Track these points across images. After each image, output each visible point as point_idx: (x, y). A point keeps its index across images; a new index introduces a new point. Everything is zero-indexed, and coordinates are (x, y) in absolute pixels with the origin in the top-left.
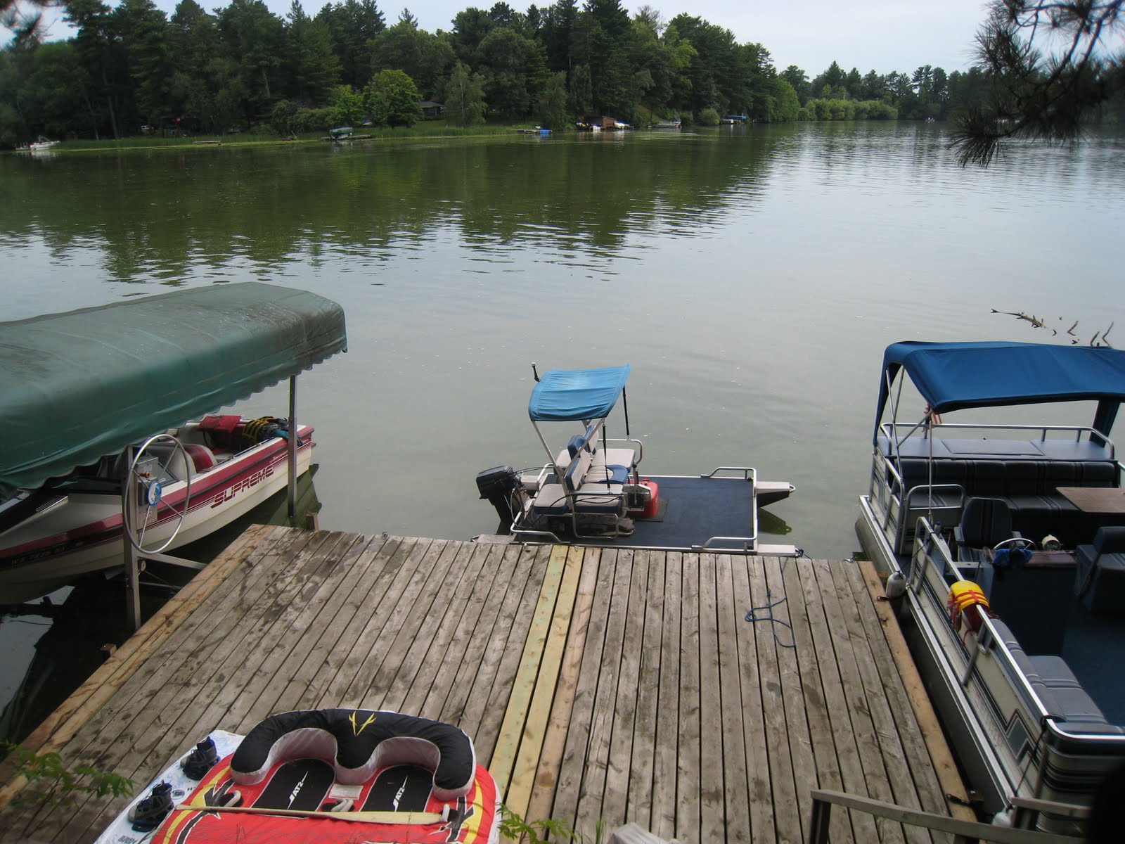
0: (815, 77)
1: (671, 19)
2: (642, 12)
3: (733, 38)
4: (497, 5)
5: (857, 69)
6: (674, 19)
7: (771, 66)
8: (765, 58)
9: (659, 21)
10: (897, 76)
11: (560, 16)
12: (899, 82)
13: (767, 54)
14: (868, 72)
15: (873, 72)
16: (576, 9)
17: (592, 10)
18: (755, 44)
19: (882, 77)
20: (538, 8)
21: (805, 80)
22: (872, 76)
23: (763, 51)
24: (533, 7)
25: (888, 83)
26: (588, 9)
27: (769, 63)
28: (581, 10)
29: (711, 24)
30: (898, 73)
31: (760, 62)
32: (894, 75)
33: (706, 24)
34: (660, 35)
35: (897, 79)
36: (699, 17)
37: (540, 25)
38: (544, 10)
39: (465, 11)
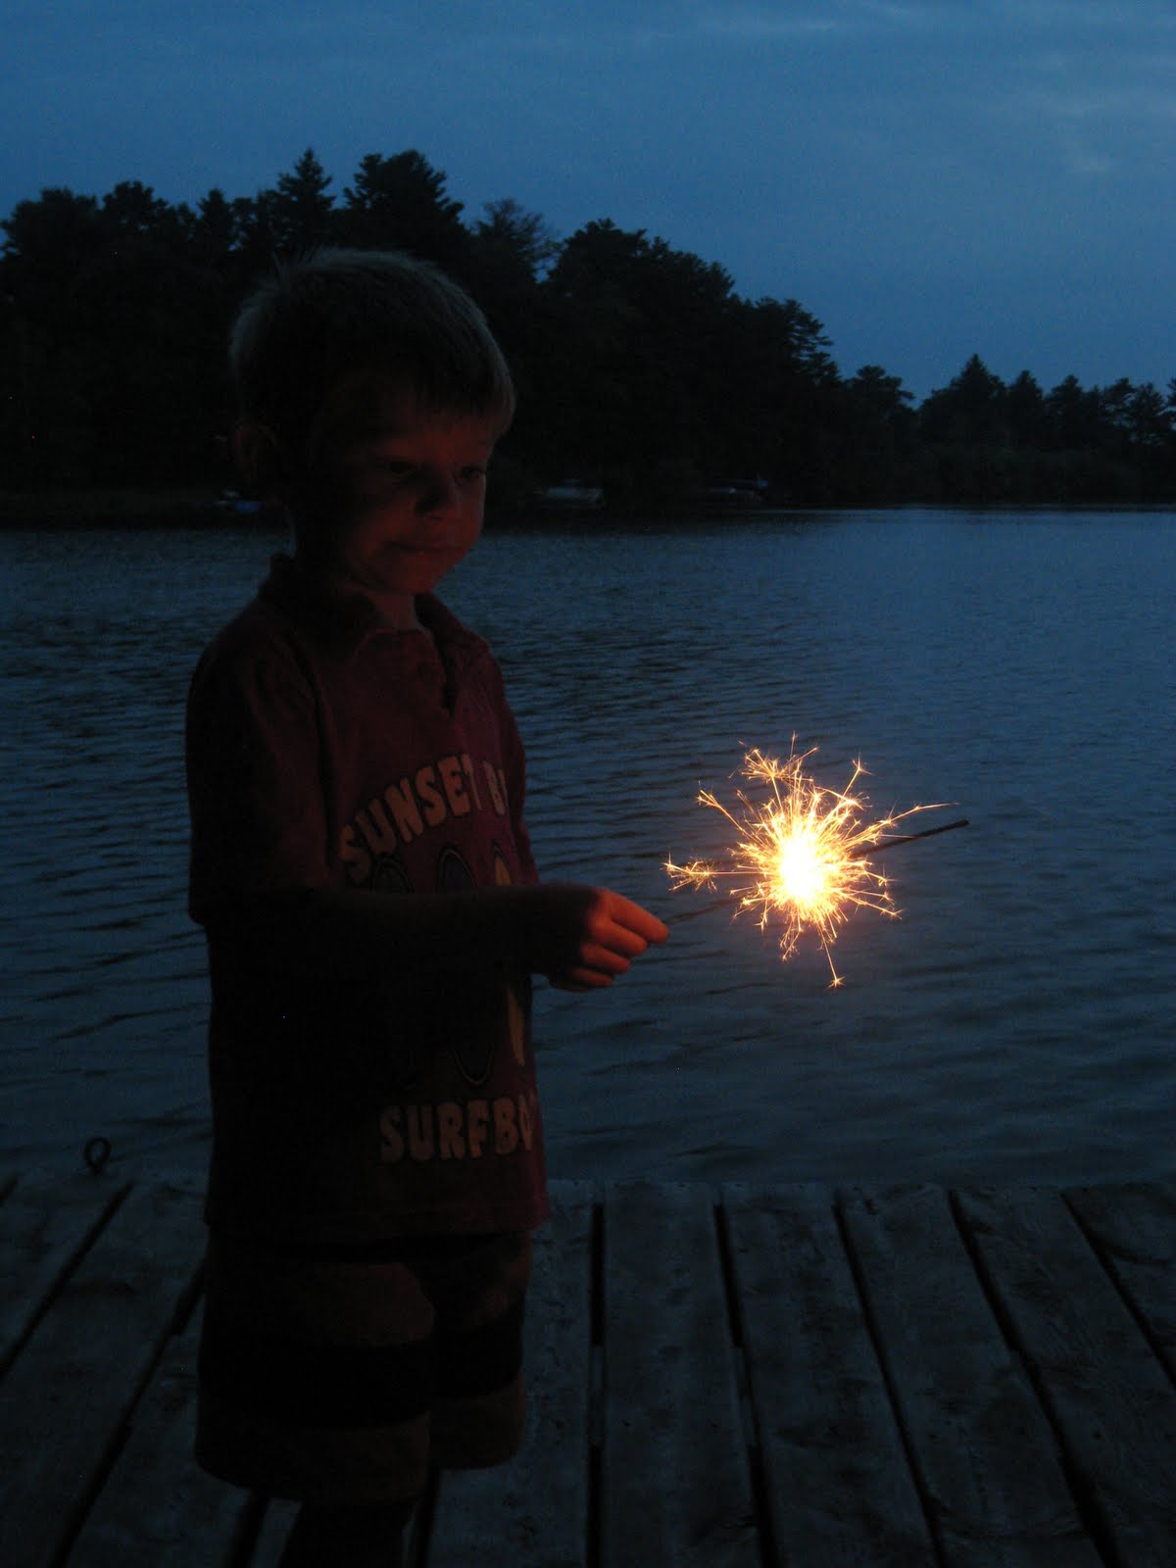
0: (928, 396)
1: (570, 234)
2: (496, 217)
3: (727, 284)
4: (122, 189)
5: (1034, 374)
6: (579, 233)
7: (823, 355)
8: (810, 338)
9: (539, 240)
10: (1132, 390)
11: (285, 220)
12: (1136, 405)
13: (814, 327)
14: (1059, 381)
15: (1072, 380)
16: (328, 201)
17: (368, 205)
18: (782, 302)
19: (1094, 395)
20: (229, 198)
21: (904, 401)
22: (1070, 388)
23: (804, 319)
24: (216, 195)
25: (1111, 408)
26: (356, 202)
27: (820, 349)
28: (340, 203)
29: (673, 248)
30: (1135, 383)
31: (797, 348)
32: (1123, 387)
33: (661, 247)
34: (541, 276)
35: (1132, 397)
36: (641, 233)
37: (232, 242)
38: (242, 204)
39: (35, 197)
